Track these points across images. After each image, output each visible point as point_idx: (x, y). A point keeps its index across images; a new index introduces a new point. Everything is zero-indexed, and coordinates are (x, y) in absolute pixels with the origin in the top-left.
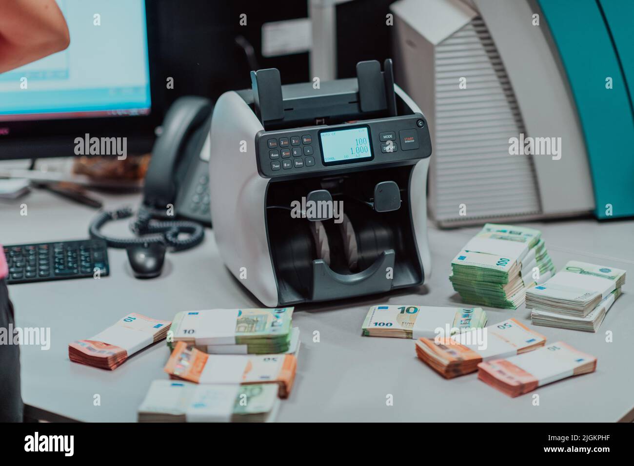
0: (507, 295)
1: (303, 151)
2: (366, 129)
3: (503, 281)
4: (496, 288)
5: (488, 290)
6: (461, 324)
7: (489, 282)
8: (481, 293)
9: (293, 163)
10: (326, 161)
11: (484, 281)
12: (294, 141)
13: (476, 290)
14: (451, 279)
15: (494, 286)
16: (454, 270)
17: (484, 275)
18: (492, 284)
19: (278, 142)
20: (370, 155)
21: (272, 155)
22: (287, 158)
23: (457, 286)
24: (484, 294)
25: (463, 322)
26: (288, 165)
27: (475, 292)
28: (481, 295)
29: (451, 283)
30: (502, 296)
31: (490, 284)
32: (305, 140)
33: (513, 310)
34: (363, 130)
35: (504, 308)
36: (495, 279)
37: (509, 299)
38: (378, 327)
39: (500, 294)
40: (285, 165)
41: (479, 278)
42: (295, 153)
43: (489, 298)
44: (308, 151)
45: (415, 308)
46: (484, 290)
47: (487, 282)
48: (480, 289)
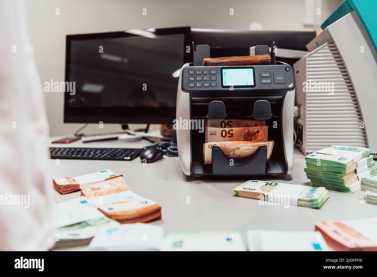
0: (345, 182)
1: (210, 78)
2: (252, 70)
3: (343, 171)
4: (337, 176)
5: (331, 178)
6: (307, 194)
7: (332, 172)
8: (326, 181)
9: (203, 84)
10: (224, 85)
11: (328, 172)
12: (205, 72)
13: (322, 178)
14: (305, 170)
15: (335, 175)
16: (307, 163)
17: (328, 167)
18: (334, 174)
19: (195, 72)
20: (253, 84)
21: (190, 79)
22: (199, 81)
23: (309, 175)
24: (328, 181)
25: (308, 194)
26: (200, 85)
27: (322, 179)
28: (326, 182)
29: (305, 173)
30: (343, 182)
31: (332, 173)
32: (212, 72)
33: (351, 194)
34: (250, 70)
35: (343, 192)
36: (336, 170)
37: (347, 185)
38: (245, 190)
39: (340, 181)
40: (198, 85)
41: (325, 169)
42: (205, 78)
43: (332, 184)
44: (213, 78)
45: (276, 183)
46: (328, 178)
47: (330, 172)
48: (325, 177)
